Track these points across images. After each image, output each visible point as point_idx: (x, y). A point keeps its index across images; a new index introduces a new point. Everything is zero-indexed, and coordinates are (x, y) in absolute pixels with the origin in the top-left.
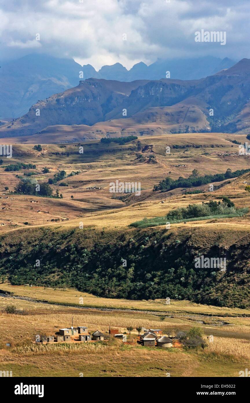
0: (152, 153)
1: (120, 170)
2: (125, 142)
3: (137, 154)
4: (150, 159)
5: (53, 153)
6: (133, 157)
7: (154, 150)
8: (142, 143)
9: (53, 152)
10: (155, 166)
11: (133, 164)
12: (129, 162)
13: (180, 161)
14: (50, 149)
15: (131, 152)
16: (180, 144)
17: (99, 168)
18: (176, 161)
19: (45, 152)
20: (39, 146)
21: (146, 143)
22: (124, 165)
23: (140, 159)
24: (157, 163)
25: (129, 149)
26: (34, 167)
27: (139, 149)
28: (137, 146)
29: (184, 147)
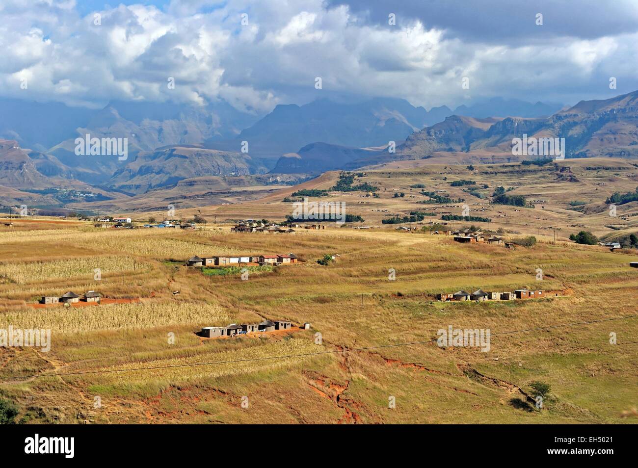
0: (570, 174)
1: (550, 187)
2: (544, 164)
3: (557, 174)
4: (572, 178)
5: (484, 173)
6: (554, 176)
7: (571, 170)
8: (560, 165)
9: (483, 171)
10: (578, 184)
11: (557, 182)
12: (553, 181)
13: (597, 180)
14: (480, 169)
15: (550, 172)
16: (592, 166)
17: (527, 185)
18: (594, 180)
19: (477, 171)
20: (471, 167)
21: (563, 165)
22: (548, 182)
23: (561, 178)
24: (578, 181)
25: (548, 170)
26: (474, 183)
27: (557, 169)
28: (555, 168)
29: (595, 169)
